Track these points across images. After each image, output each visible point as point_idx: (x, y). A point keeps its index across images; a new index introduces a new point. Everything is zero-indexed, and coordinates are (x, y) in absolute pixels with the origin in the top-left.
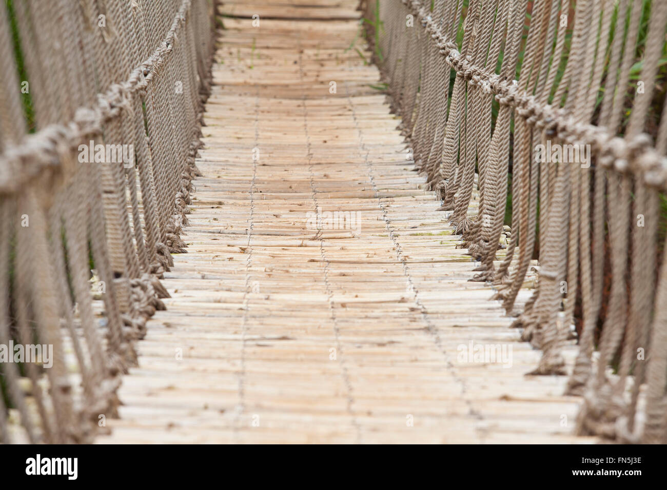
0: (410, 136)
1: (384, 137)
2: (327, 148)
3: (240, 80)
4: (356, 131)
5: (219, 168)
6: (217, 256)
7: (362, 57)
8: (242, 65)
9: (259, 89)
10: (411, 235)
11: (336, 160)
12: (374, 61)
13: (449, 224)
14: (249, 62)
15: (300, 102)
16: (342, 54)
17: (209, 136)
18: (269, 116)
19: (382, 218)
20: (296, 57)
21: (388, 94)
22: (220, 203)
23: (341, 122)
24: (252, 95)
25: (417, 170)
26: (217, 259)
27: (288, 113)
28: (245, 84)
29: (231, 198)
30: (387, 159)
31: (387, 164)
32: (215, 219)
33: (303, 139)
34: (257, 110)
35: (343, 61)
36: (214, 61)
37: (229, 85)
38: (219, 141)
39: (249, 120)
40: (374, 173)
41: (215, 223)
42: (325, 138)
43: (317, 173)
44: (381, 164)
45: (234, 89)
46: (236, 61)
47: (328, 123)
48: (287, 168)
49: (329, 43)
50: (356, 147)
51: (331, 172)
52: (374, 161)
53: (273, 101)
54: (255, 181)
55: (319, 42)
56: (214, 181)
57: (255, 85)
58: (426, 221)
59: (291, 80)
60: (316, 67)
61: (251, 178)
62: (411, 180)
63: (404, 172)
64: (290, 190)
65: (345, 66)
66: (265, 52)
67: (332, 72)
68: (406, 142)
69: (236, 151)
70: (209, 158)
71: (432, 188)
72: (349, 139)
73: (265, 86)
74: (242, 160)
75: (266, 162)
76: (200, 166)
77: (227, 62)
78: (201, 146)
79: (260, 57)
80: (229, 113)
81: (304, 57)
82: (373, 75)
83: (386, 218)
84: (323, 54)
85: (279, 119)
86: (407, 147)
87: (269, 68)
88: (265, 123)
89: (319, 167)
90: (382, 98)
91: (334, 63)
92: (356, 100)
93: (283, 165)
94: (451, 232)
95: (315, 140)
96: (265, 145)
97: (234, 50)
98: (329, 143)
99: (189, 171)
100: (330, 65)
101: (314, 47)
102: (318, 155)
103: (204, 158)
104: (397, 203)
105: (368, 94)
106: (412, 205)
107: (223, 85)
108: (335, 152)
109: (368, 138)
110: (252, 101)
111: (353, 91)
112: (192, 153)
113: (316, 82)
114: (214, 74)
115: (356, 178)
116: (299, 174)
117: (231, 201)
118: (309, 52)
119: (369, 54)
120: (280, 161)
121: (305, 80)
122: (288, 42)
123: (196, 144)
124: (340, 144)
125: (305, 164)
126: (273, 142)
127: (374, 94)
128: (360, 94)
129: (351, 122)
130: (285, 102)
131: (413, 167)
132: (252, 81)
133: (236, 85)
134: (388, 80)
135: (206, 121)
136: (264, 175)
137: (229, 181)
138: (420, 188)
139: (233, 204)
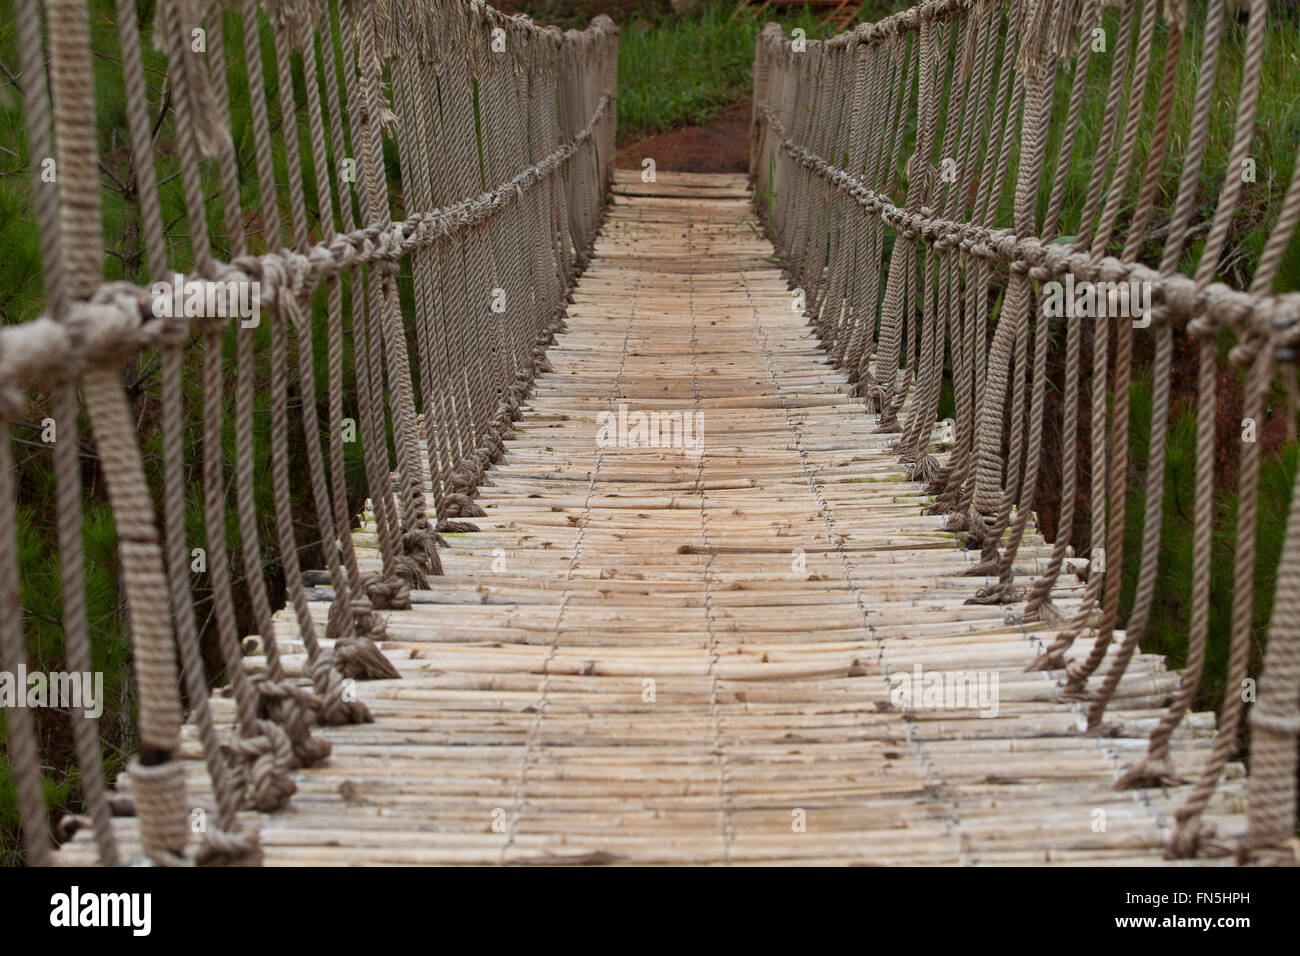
0: (816, 318)
1: (783, 318)
2: (717, 331)
3: (623, 253)
4: (751, 310)
5: (576, 360)
6: (526, 538)
7: (755, 232)
8: (627, 238)
9: (642, 262)
10: (843, 482)
11: (726, 348)
12: (767, 236)
13: (897, 458)
14: (634, 235)
15: (686, 276)
16: (732, 229)
17: (575, 315)
18: (648, 292)
19: (794, 446)
20: (685, 231)
21: (785, 269)
22: (564, 418)
23: (733, 300)
24: (634, 269)
25: (831, 363)
26: (525, 544)
27: (672, 288)
28: (629, 257)
29: (581, 409)
30: (791, 347)
31: (791, 354)
32: (549, 449)
33: (686, 320)
34: (637, 284)
35: (734, 236)
36: (599, 234)
37: (611, 258)
38: (587, 321)
39: (627, 296)
40: (776, 367)
41: (547, 457)
42: (714, 318)
43: (702, 367)
44: (783, 354)
45: (615, 262)
46: (622, 235)
47: (718, 301)
48: (664, 359)
49: (719, 218)
50: (751, 330)
51: (721, 367)
52: (775, 349)
53: (655, 275)
54: (619, 380)
55: (709, 217)
56: (566, 380)
57: (639, 258)
58: (862, 453)
59: (677, 253)
60: (706, 241)
61: (615, 375)
62: (827, 379)
63: (814, 366)
64: (664, 394)
65: (737, 240)
66: (654, 226)
67: (722, 246)
68: (810, 324)
69: (604, 335)
70: (567, 346)
71: (859, 392)
72: (743, 320)
73: (649, 259)
74: (609, 348)
75: (639, 350)
76: (551, 355)
77: (612, 235)
78: (562, 329)
79: (647, 230)
80: (606, 289)
81: (694, 231)
82: (767, 249)
83: (800, 447)
84: (713, 228)
85: (662, 295)
86: (813, 332)
87: (656, 242)
88: (644, 300)
89: (705, 357)
90: (778, 273)
91: (725, 237)
92: (749, 275)
93: (660, 355)
94: (904, 475)
95: (702, 321)
96: (641, 327)
97: (621, 224)
98: (719, 325)
99: (532, 366)
100: (720, 239)
101: (704, 221)
102: (705, 340)
103: (562, 345)
104: (814, 417)
105: (762, 268)
106: (834, 420)
107: (603, 258)
108: (725, 336)
109: (767, 319)
110: (633, 274)
111: (746, 265)
112: (545, 339)
113: (706, 255)
114: (596, 246)
115: (753, 374)
116: (680, 368)
117: (579, 414)
118: (700, 226)
119: (761, 229)
120: (656, 349)
121: (693, 253)
122: (678, 217)
123: (553, 326)
124: (732, 326)
125: (688, 354)
126: (652, 323)
127: (769, 268)
128: (753, 269)
129: (743, 300)
130: (669, 276)
131: (825, 359)
132: (636, 254)
133: (618, 258)
134: (784, 253)
135: (574, 297)
136: (633, 369)
137: (585, 380)
138: (840, 391)
139: (581, 420)
